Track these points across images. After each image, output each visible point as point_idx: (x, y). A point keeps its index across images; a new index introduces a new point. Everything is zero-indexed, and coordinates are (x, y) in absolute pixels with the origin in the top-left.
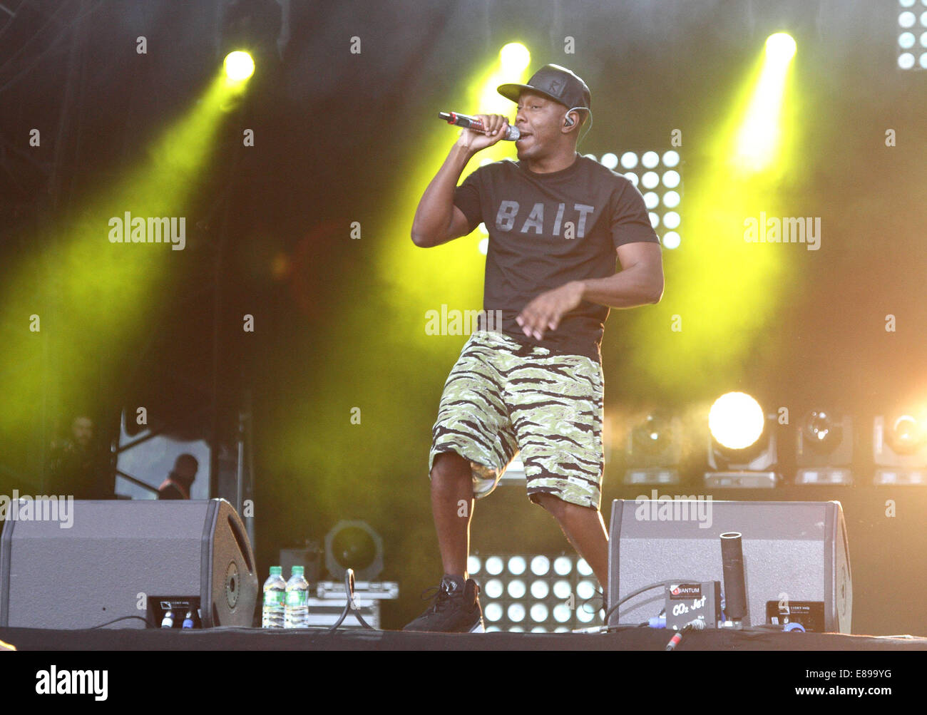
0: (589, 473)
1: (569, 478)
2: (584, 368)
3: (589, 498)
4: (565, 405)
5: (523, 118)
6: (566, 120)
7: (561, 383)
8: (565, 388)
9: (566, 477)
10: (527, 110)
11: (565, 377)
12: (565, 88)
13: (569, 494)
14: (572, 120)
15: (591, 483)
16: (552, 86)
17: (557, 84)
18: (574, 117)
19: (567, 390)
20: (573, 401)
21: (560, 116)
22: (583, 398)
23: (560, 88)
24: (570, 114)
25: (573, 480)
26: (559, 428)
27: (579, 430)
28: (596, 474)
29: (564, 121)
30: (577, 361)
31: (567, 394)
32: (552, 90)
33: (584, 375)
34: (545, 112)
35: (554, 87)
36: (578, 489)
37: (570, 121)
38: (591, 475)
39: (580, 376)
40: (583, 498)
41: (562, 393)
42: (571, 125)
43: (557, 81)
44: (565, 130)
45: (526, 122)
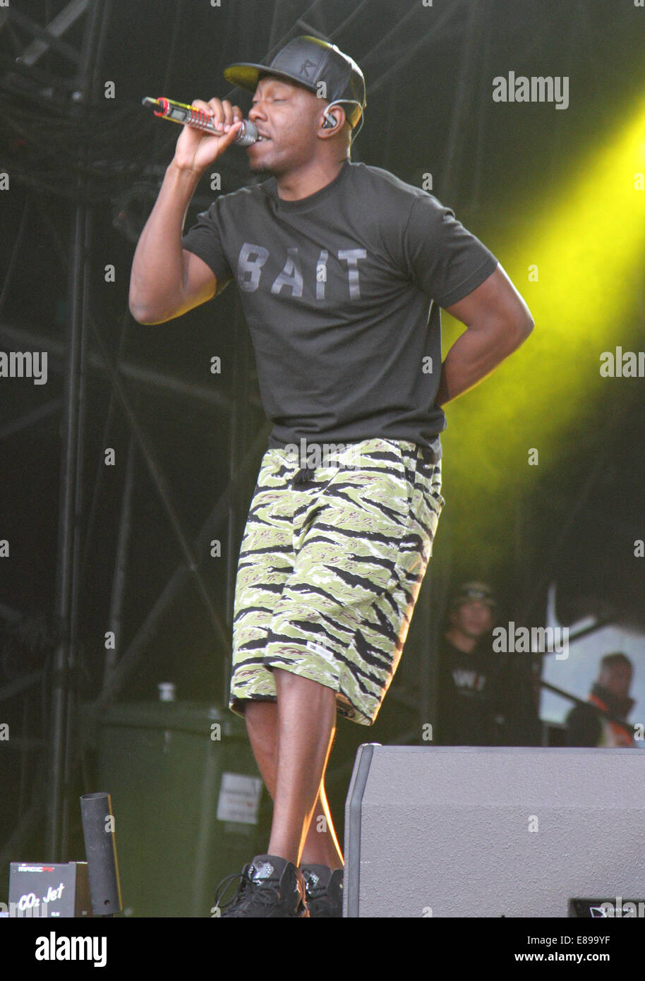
0: (338, 641)
1: (309, 643)
2: (378, 490)
3: (336, 678)
4: (333, 542)
5: (260, 115)
6: (325, 119)
7: (336, 508)
8: (340, 516)
9: (304, 642)
10: (266, 102)
11: (345, 500)
12: (323, 71)
13: (308, 666)
14: (335, 119)
15: (338, 656)
16: (303, 68)
17: (312, 65)
18: (337, 114)
19: (342, 521)
20: (346, 538)
21: (314, 112)
22: (363, 535)
23: (317, 69)
24: (331, 111)
25: (314, 648)
26: (312, 575)
27: (343, 582)
28: (346, 645)
29: (322, 120)
30: (370, 478)
31: (339, 526)
32: (303, 73)
33: (375, 501)
34: (293, 106)
35: (308, 69)
36: (322, 662)
37: (331, 120)
38: (340, 645)
39: (369, 501)
40: (328, 675)
41: (333, 524)
42: (332, 126)
43: (311, 60)
44: (323, 133)
45: (266, 120)
